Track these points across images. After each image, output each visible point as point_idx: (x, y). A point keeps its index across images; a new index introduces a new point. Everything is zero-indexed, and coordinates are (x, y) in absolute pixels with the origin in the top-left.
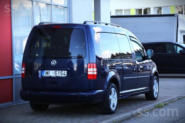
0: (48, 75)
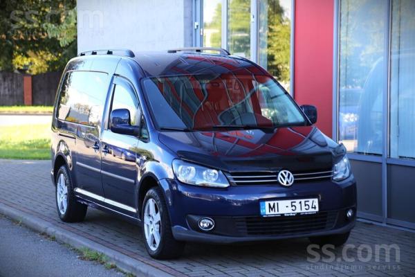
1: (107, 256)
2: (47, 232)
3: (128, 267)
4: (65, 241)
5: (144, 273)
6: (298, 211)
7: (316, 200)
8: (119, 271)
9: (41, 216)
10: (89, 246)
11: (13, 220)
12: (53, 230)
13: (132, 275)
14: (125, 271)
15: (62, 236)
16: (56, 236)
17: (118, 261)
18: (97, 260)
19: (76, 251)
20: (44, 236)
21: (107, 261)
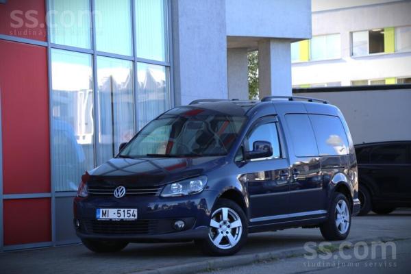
6: (122, 217)
7: (136, 210)
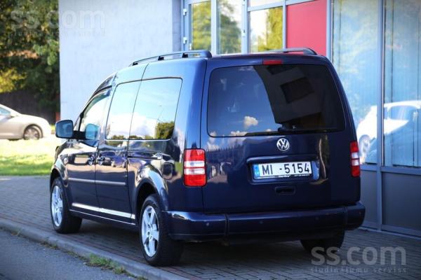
0: (270, 175)
1: (116, 262)
2: (49, 242)
3: (138, 271)
4: (69, 249)
5: (156, 277)
8: (130, 275)
9: (39, 227)
10: (95, 253)
11: (10, 231)
12: (55, 239)
13: (143, 278)
14: (135, 275)
15: (66, 245)
16: (59, 245)
17: (128, 266)
18: (104, 266)
19: (81, 258)
20: (45, 246)
21: (115, 266)
